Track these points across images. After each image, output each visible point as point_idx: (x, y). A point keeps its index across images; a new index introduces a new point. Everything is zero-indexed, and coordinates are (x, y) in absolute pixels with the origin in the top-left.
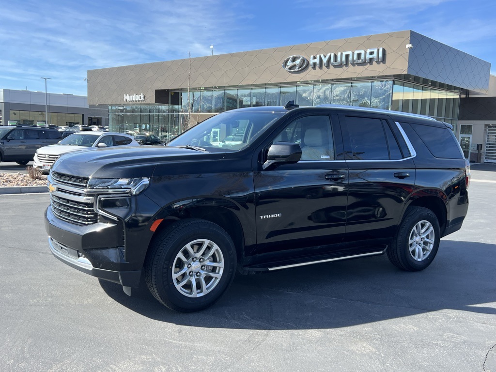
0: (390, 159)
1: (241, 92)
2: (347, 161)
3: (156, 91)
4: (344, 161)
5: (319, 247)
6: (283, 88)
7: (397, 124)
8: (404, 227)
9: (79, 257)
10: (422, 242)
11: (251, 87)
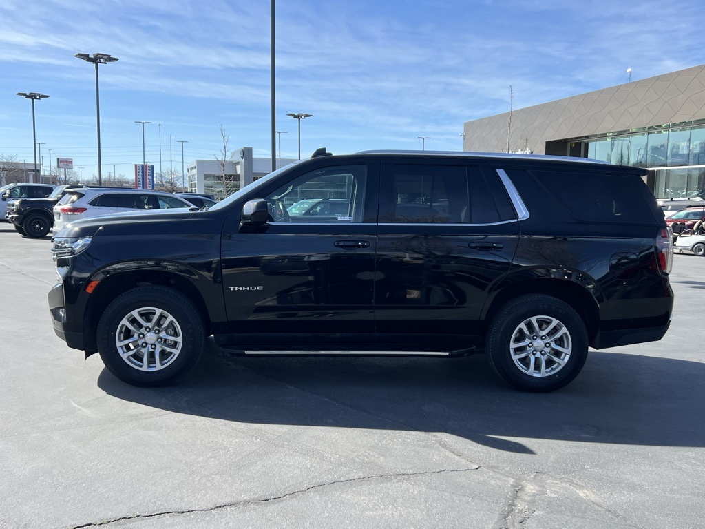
0: (471, 223)
2: (379, 224)
3: (548, 143)
4: (376, 224)
5: (338, 335)
7: (501, 173)
8: (500, 322)
10: (547, 350)
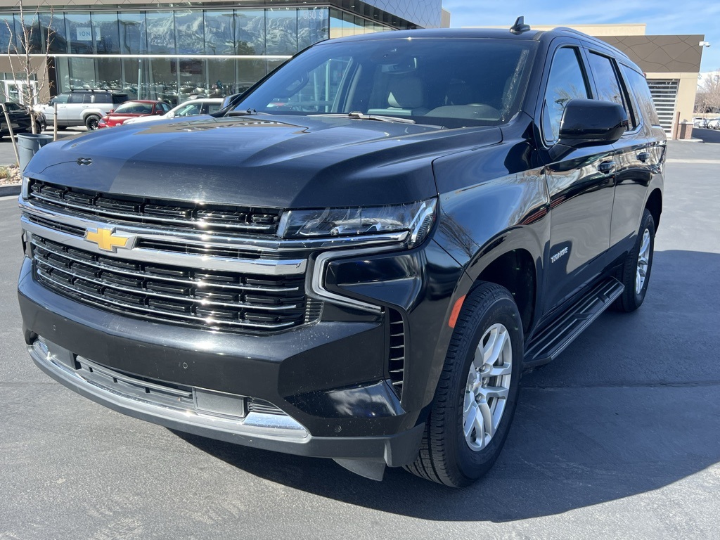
1: (74, 18)
6: (150, 14)
9: (247, 412)
11: (90, 9)
